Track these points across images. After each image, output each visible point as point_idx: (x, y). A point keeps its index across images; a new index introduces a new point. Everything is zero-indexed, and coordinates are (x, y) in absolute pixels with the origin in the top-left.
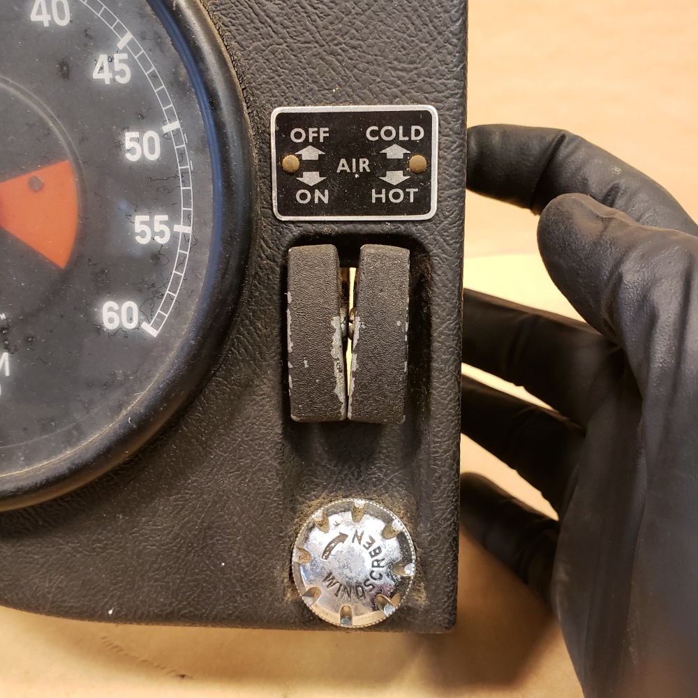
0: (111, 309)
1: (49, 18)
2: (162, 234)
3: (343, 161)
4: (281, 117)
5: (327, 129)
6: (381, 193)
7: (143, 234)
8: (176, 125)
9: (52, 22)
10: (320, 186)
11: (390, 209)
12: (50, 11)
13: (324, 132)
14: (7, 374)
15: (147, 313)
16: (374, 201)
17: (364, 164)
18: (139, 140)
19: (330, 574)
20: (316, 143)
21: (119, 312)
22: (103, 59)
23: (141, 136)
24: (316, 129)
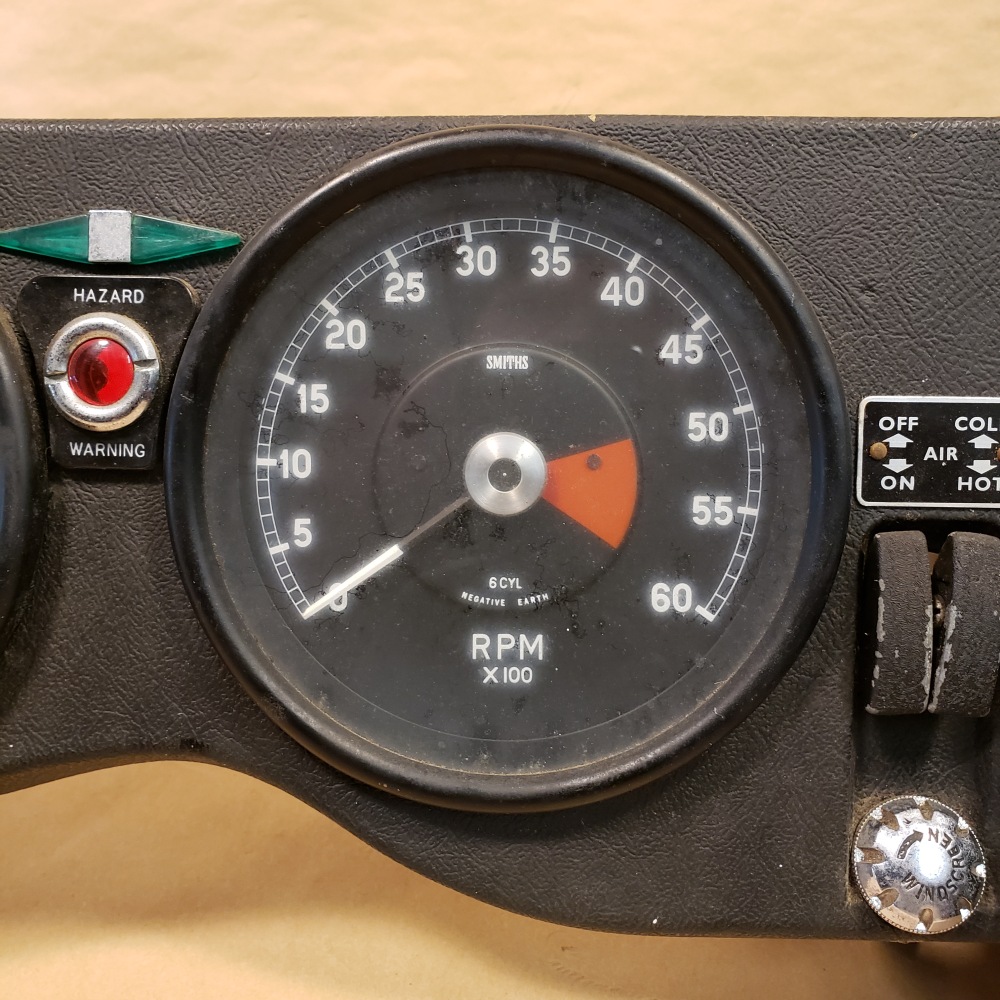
0: (660, 591)
1: (620, 297)
2: (723, 515)
3: (931, 449)
4: (870, 406)
5: (916, 419)
6: (967, 481)
7: (702, 515)
8: (749, 407)
9: (623, 302)
10: (907, 473)
11: (975, 496)
12: (622, 291)
13: (914, 421)
14: (541, 658)
15: (702, 595)
16: (960, 488)
17: (952, 453)
18: (705, 421)
19: (910, 874)
20: (905, 432)
21: (670, 595)
22: (674, 339)
23: (708, 417)
24: (905, 418)
